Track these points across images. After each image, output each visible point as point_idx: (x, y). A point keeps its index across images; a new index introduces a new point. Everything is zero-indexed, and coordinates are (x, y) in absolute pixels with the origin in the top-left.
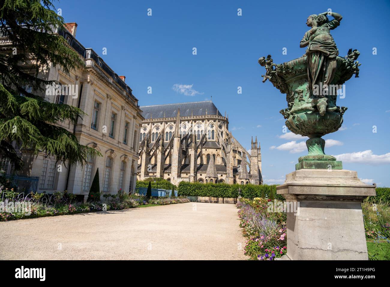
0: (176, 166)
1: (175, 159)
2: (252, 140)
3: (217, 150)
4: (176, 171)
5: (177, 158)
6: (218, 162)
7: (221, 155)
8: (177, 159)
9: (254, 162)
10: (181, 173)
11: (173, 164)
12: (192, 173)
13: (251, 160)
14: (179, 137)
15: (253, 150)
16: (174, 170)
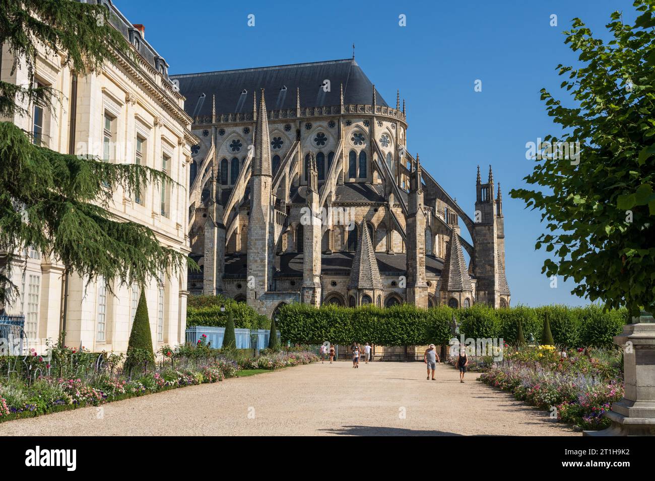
0: (262, 262)
2: (478, 178)
3: (376, 210)
4: (261, 275)
5: (262, 235)
7: (387, 224)
9: (485, 242)
10: (276, 280)
11: (253, 253)
12: (308, 279)
13: (475, 235)
14: (267, 175)
15: (482, 205)
16: (256, 273)
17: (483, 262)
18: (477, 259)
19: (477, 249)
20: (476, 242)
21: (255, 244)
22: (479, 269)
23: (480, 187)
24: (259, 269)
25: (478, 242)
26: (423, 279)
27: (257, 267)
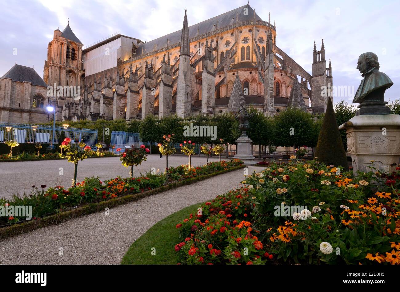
0: (183, 101)
1: (180, 90)
3: (251, 73)
4: (182, 108)
5: (183, 87)
6: (253, 91)
7: (258, 80)
8: (183, 89)
9: (318, 86)
10: (193, 111)
11: (179, 97)
12: (204, 109)
13: (311, 82)
14: (186, 55)
15: (317, 64)
16: (180, 107)
17: (317, 98)
18: (313, 97)
19: (313, 90)
20: (313, 87)
21: (180, 92)
22: (314, 102)
23: (315, 53)
24: (181, 105)
25: (314, 86)
26: (272, 106)
27: (181, 104)
